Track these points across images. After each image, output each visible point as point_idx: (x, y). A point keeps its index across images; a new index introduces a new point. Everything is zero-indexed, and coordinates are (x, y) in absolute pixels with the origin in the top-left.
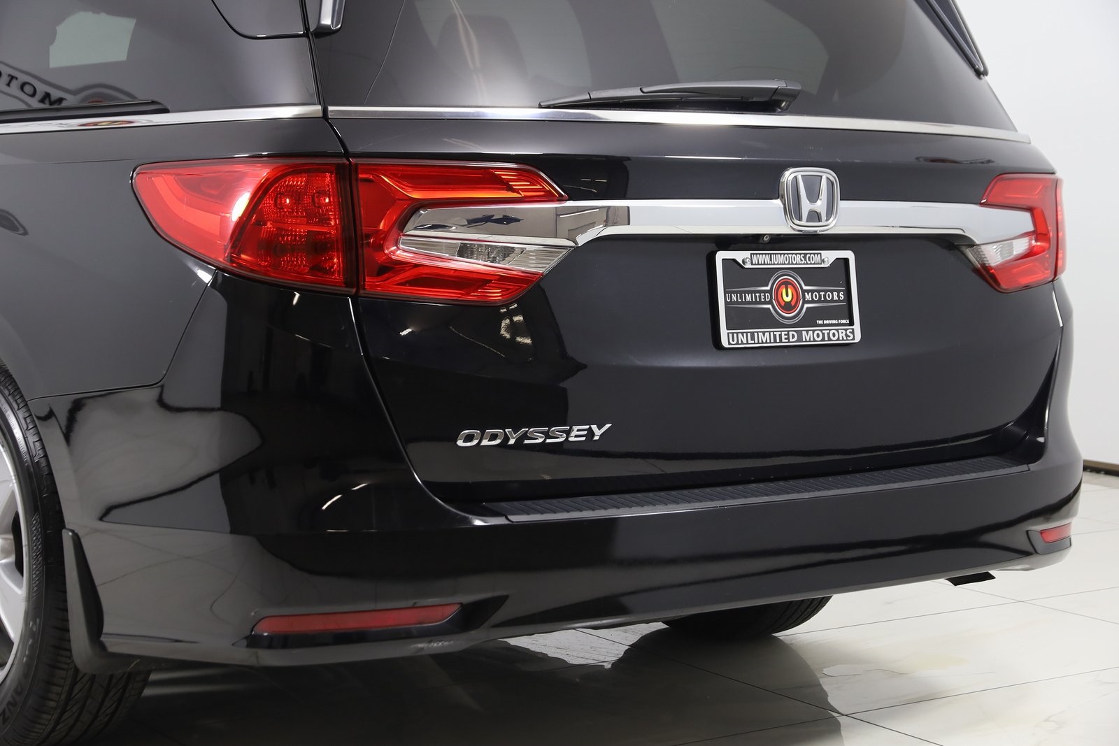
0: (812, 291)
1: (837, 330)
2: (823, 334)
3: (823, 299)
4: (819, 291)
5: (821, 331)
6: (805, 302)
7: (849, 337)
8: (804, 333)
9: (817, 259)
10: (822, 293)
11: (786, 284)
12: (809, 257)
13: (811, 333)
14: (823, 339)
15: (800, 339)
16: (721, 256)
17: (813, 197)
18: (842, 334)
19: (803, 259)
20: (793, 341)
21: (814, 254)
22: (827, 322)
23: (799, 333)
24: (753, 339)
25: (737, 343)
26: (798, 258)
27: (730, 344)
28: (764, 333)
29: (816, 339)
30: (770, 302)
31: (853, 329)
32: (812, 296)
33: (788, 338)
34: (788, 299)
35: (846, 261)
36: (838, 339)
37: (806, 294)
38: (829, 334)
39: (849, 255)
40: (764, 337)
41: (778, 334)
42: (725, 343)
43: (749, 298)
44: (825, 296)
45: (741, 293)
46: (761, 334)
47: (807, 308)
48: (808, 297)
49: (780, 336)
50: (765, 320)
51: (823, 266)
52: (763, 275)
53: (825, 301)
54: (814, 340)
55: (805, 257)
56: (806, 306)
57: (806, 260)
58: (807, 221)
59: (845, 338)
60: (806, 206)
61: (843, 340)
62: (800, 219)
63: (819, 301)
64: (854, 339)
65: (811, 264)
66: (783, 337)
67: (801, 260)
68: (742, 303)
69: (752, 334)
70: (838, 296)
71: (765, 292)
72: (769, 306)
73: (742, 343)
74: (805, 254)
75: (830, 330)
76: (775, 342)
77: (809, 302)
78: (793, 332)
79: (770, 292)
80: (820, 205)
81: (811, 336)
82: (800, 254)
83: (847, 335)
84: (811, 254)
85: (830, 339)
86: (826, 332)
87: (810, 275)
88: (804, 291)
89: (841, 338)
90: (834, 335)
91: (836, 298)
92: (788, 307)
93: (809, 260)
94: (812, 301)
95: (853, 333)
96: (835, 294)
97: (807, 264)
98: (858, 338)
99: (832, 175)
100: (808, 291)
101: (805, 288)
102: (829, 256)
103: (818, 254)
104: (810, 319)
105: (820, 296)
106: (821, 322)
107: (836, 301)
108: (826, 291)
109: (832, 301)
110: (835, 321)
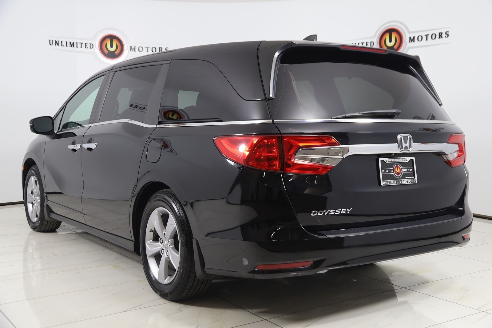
0: (404, 169)
1: (411, 180)
6: (402, 172)
8: (403, 181)
9: (405, 160)
10: (407, 169)
11: (397, 167)
13: (404, 181)
14: (408, 183)
15: (401, 183)
16: (380, 159)
17: (406, 142)
18: (412, 181)
20: (400, 183)
21: (404, 158)
22: (408, 177)
23: (401, 181)
24: (389, 183)
25: (385, 184)
26: (400, 159)
27: (383, 185)
28: (392, 181)
30: (393, 172)
32: (404, 170)
33: (398, 183)
34: (398, 171)
35: (413, 160)
36: (411, 182)
39: (413, 158)
40: (392, 182)
41: (396, 181)
42: (382, 185)
43: (388, 171)
45: (386, 170)
46: (391, 182)
48: (403, 171)
49: (396, 182)
50: (392, 177)
51: (407, 161)
52: (391, 165)
54: (405, 183)
56: (403, 173)
58: (404, 149)
60: (404, 145)
62: (402, 149)
63: (406, 172)
66: (397, 182)
68: (386, 173)
69: (389, 181)
70: (411, 170)
71: (392, 169)
72: (393, 173)
73: (386, 184)
74: (402, 158)
76: (395, 184)
77: (403, 172)
78: (399, 181)
79: (393, 169)
80: (408, 145)
81: (404, 182)
83: (414, 181)
85: (409, 183)
86: (408, 180)
87: (404, 164)
88: (402, 169)
90: (410, 181)
91: (410, 171)
92: (398, 173)
94: (404, 172)
95: (415, 180)
96: (410, 169)
97: (403, 161)
98: (417, 182)
99: (411, 136)
100: (403, 169)
101: (402, 168)
102: (408, 159)
104: (404, 177)
106: (406, 178)
107: (410, 172)
109: (409, 171)
110: (410, 177)
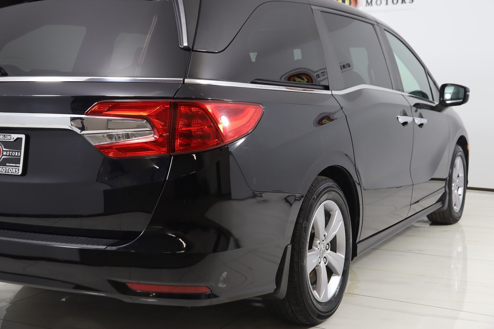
0: (7, 151)
1: (12, 168)
2: (6, 170)
3: (11, 155)
4: (9, 151)
5: (6, 168)
6: (3, 155)
7: (17, 172)
9: (9, 137)
10: (11, 152)
12: (6, 137)
14: (5, 172)
18: (14, 171)
19: (3, 137)
21: (8, 135)
22: (11, 165)
29: (3, 171)
31: (19, 169)
32: (6, 153)
35: (22, 138)
36: (12, 173)
37: (4, 152)
38: (8, 170)
39: (23, 136)
44: (12, 153)
47: (3, 158)
48: (5, 153)
51: (11, 140)
53: (12, 155)
54: (2, 172)
55: (4, 136)
57: (4, 138)
59: (15, 172)
61: (14, 173)
63: (9, 155)
64: (18, 173)
65: (6, 139)
67: (2, 138)
70: (18, 154)
74: (5, 135)
75: (9, 168)
77: (4, 155)
82: (3, 135)
83: (16, 171)
84: (7, 135)
85: (8, 172)
86: (7, 169)
87: (6, 144)
88: (3, 151)
89: (13, 172)
90: (10, 170)
93: (6, 138)
94: (6, 155)
95: (18, 170)
96: (17, 153)
97: (5, 139)
98: (20, 173)
100: (5, 151)
101: (4, 149)
102: (15, 136)
103: (10, 135)
104: (3, 163)
105: (10, 153)
106: (8, 164)
108: (13, 152)
109: (15, 156)
110: (14, 165)
